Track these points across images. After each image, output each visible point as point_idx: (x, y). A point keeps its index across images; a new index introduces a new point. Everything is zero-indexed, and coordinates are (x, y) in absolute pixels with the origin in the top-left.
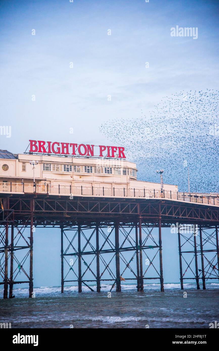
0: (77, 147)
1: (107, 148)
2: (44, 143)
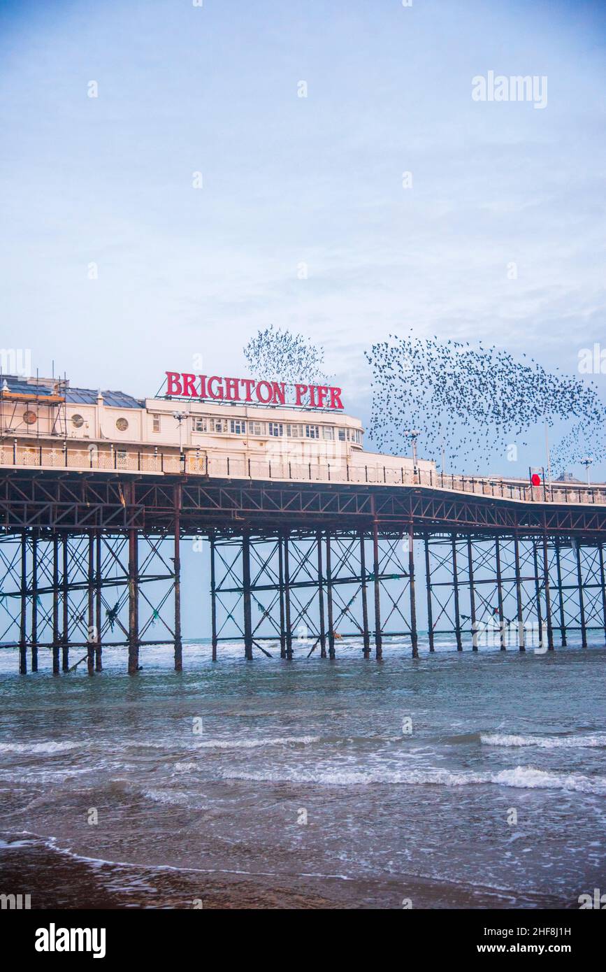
0: (254, 386)
1: (309, 389)
2: (193, 377)
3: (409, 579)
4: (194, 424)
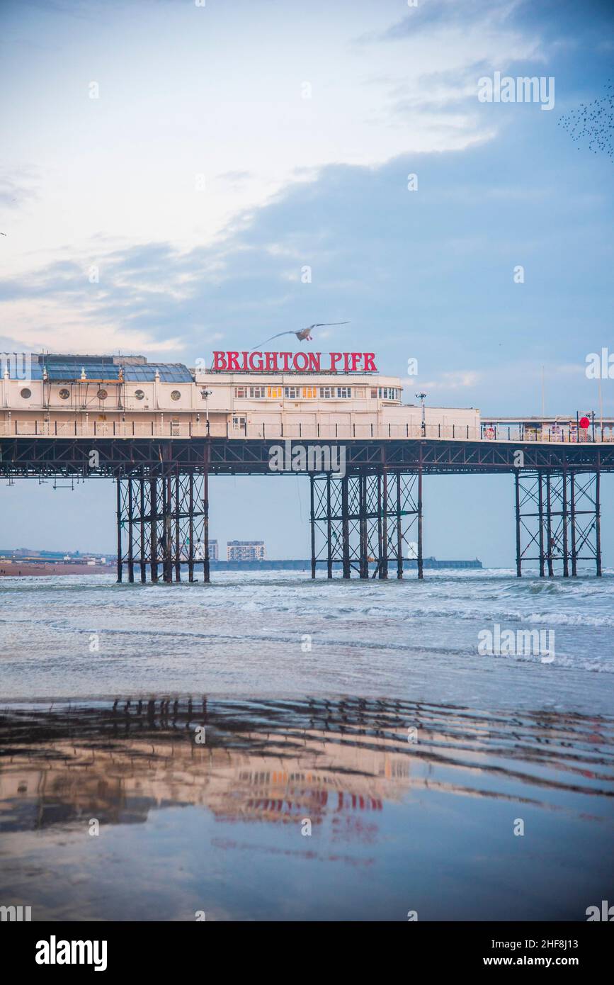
0: (291, 357)
1: (343, 356)
2: (237, 354)
3: (417, 514)
4: (236, 392)
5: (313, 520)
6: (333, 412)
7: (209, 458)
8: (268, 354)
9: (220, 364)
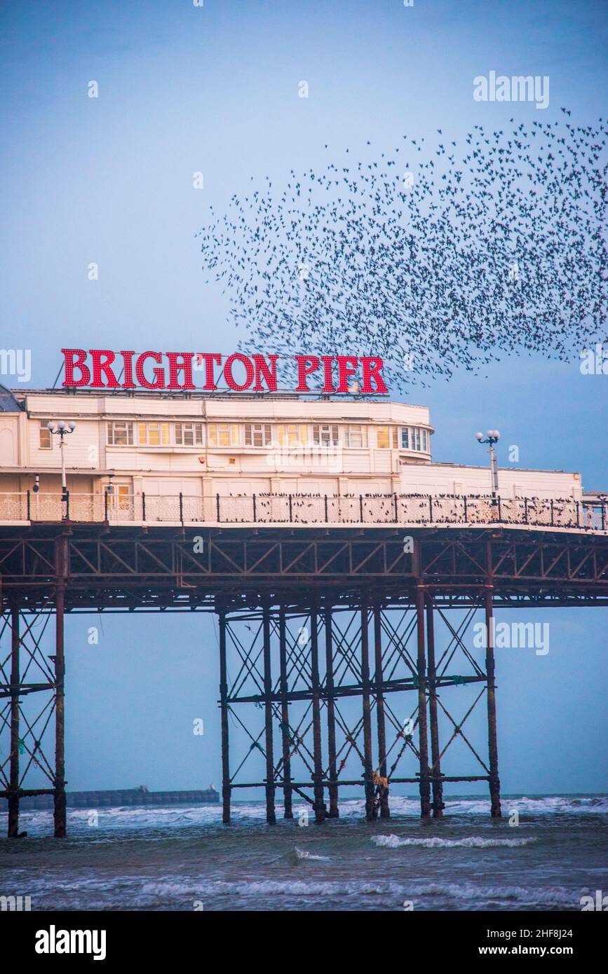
0: (219, 363)
1: (322, 363)
2: (111, 356)
3: (485, 683)
4: (110, 433)
5: (225, 702)
6: (303, 476)
7: (66, 570)
8: (172, 357)
9: (77, 375)
